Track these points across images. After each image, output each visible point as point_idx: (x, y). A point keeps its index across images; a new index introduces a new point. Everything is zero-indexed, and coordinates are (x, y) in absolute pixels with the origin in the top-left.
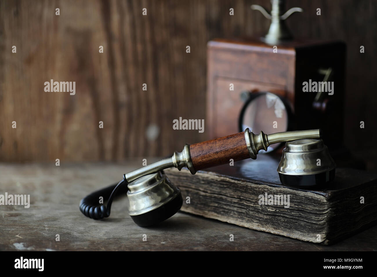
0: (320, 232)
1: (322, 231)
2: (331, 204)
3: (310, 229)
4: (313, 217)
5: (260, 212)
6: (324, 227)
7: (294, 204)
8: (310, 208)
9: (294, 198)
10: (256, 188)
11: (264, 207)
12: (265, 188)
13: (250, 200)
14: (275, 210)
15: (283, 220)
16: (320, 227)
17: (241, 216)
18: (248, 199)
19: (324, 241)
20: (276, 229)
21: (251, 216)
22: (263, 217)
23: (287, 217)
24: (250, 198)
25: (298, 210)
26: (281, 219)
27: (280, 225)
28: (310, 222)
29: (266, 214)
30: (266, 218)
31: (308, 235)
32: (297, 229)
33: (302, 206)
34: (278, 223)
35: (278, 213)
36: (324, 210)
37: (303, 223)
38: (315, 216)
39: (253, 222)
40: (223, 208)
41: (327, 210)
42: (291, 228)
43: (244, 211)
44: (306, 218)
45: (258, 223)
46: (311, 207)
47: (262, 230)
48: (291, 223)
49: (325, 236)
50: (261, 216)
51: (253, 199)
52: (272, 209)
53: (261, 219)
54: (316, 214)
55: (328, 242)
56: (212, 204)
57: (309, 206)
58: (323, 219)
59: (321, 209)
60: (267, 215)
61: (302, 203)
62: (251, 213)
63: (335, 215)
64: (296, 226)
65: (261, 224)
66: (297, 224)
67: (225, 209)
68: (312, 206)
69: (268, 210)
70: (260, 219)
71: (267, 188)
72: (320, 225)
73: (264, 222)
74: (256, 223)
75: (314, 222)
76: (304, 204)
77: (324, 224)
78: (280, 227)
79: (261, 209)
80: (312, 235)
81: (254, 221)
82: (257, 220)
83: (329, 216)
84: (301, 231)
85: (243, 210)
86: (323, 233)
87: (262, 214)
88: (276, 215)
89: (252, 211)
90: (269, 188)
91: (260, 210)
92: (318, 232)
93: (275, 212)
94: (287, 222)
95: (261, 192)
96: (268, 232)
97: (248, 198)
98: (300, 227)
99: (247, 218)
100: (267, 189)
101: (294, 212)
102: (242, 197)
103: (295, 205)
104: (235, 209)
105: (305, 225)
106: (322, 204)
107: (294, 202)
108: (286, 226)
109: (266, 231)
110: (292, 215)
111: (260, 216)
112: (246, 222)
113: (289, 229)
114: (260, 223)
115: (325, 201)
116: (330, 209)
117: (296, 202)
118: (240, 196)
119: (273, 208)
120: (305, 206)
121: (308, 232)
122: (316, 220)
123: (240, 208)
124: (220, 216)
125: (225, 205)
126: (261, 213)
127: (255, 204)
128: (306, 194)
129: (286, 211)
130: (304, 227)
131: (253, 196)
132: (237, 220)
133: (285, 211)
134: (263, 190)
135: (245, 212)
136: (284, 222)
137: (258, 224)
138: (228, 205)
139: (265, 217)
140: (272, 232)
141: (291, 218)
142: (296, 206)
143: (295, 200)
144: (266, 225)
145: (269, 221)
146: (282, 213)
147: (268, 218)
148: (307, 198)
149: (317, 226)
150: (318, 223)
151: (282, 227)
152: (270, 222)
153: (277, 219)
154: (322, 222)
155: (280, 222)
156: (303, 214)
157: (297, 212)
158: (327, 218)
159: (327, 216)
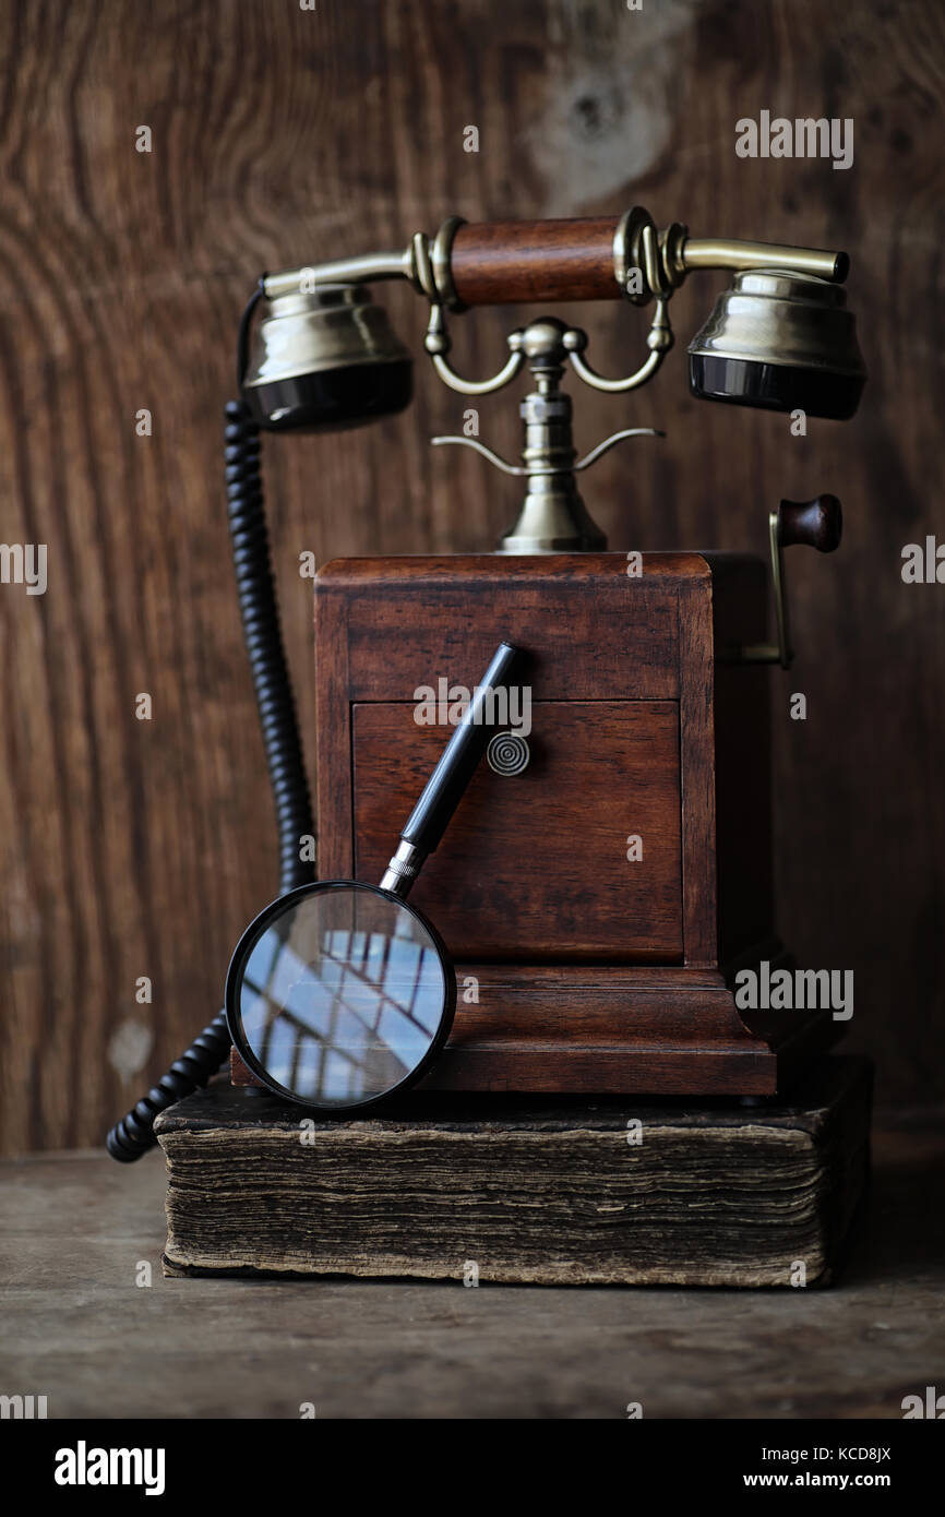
0: (802, 1247)
1: (809, 1244)
3: (762, 1246)
4: (770, 1204)
5: (568, 1224)
6: (811, 1232)
7: (692, 1176)
8: (752, 1177)
9: (695, 1154)
10: (548, 1147)
11: (582, 1205)
12: (580, 1141)
13: (525, 1188)
14: (626, 1207)
15: (660, 1235)
16: (797, 1232)
17: (501, 1250)
18: (517, 1188)
19: (823, 1272)
20: (642, 1267)
21: (535, 1243)
22: (580, 1237)
23: (673, 1223)
24: (524, 1184)
25: (712, 1193)
26: (649, 1234)
27: (652, 1253)
28: (758, 1222)
29: (593, 1224)
30: (594, 1238)
31: (761, 1264)
33: (723, 1178)
34: (644, 1248)
35: (638, 1212)
36: (803, 1178)
37: (732, 1233)
38: (776, 1202)
39: (550, 1259)
40: (421, 1234)
41: (812, 1174)
42: (696, 1253)
43: (506, 1230)
44: (743, 1212)
45: (569, 1260)
46: (755, 1173)
47: (592, 1281)
48: (691, 1240)
49: (819, 1259)
50: (573, 1235)
51: (537, 1185)
52: (614, 1206)
53: (574, 1244)
54: (778, 1195)
56: (373, 1230)
57: (747, 1173)
58: (802, 1206)
59: (792, 1175)
60: (604, 1227)
61: (722, 1167)
62: (534, 1231)
64: (710, 1245)
65: (582, 1262)
66: (711, 1237)
67: (430, 1235)
68: (761, 1170)
69: (601, 1210)
70: (573, 1247)
72: (796, 1225)
73: (592, 1251)
74: (560, 1260)
75: (775, 1221)
76: (732, 1167)
77: (810, 1219)
78: (653, 1259)
79: (570, 1211)
80: (776, 1262)
81: (552, 1256)
82: (561, 1250)
83: (821, 1194)
84: (734, 1259)
85: (501, 1227)
86: (813, 1251)
87: (578, 1227)
88: (632, 1224)
89: (537, 1223)
90: (600, 1137)
91: (567, 1215)
92: (794, 1250)
93: (628, 1212)
94: (673, 1238)
95: (567, 1156)
97: (517, 1184)
99: (527, 1253)
101: (695, 1201)
102: (492, 1187)
103: (699, 1177)
104: (472, 1229)
105: (741, 1235)
106: (799, 1157)
107: (692, 1168)
108: (675, 1253)
109: (608, 1282)
110: (693, 1212)
111: (571, 1237)
112: (524, 1266)
113: (690, 1258)
114: (576, 1260)
115: (807, 1146)
116: (824, 1169)
117: (699, 1168)
118: (487, 1183)
119: (616, 1202)
120: (736, 1175)
121: (759, 1258)
122: (781, 1211)
123: (491, 1221)
124: (420, 1261)
125: (429, 1221)
126: (574, 1227)
127: (546, 1201)
128: (737, 1135)
129: (669, 1201)
130: (739, 1244)
131: (537, 1174)
133: (664, 1205)
134: (577, 1147)
135: (510, 1233)
136: (665, 1239)
137: (571, 1263)
138: (441, 1220)
139: (591, 1235)
140: (631, 1280)
141: (688, 1223)
142: (704, 1181)
143: (698, 1162)
144: (602, 1260)
145: (609, 1247)
146: (652, 1212)
147: (603, 1238)
148: (743, 1146)
149: (786, 1233)
150: (790, 1221)
151: (662, 1258)
152: (612, 1249)
153: (635, 1233)
154: (805, 1214)
155: (651, 1243)
156: (730, 1201)
157: (706, 1201)
158: (817, 1199)
159: (818, 1193)
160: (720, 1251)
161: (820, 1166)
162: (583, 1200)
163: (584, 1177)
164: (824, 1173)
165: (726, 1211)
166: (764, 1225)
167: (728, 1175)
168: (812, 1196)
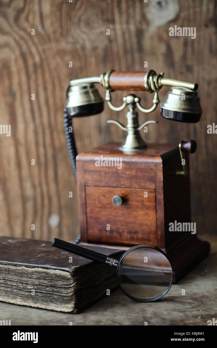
0: (70, 302)
1: (71, 302)
2: (76, 278)
3: (61, 301)
4: (63, 290)
5: (22, 290)
6: (72, 299)
7: (47, 281)
8: (60, 283)
9: (47, 276)
10: (16, 270)
11: (24, 286)
12: (23, 270)
13: (12, 280)
14: (34, 288)
15: (41, 295)
16: (69, 298)
17: (7, 294)
19: (74, 310)
20: (36, 303)
21: (15, 294)
22: (24, 294)
23: (43, 293)
25: (51, 286)
26: (38, 295)
27: (38, 300)
28: (61, 295)
29: (26, 291)
30: (27, 294)
31: (60, 306)
32: (52, 302)
33: (54, 283)
34: (37, 298)
35: (36, 289)
36: (71, 284)
37: (56, 297)
38: (65, 290)
39: (17, 298)
41: (73, 283)
42: (47, 301)
44: (58, 292)
45: (21, 299)
46: (60, 282)
47: (25, 305)
48: (47, 297)
49: (74, 306)
50: (23, 293)
51: (15, 279)
52: (31, 287)
53: (23, 295)
54: (65, 288)
55: (77, 311)
57: (58, 282)
58: (70, 292)
59: (68, 283)
60: (28, 292)
61: (53, 280)
62: (15, 291)
63: (80, 288)
64: (51, 299)
65: (23, 300)
66: (51, 297)
68: (61, 282)
69: (28, 287)
70: (22, 296)
71: (25, 269)
72: (69, 297)
73: (26, 297)
74: (19, 299)
75: (64, 295)
76: (55, 280)
77: (72, 295)
78: (38, 301)
79: (22, 287)
80: (63, 305)
82: (20, 296)
83: (75, 289)
84: (55, 304)
85: (8, 289)
86: (72, 304)
87: (24, 291)
89: (15, 289)
90: (26, 269)
92: (69, 303)
94: (43, 296)
95: (21, 273)
96: (29, 306)
98: (55, 300)
99: (13, 296)
100: (25, 270)
101: (48, 288)
103: (48, 282)
104: (2, 288)
105: (58, 298)
106: (68, 279)
107: (47, 280)
108: (43, 300)
109: (28, 306)
110: (47, 291)
111: (22, 293)
112: (11, 299)
113: (46, 302)
115: (70, 277)
116: (75, 283)
117: (48, 280)
118: (5, 278)
119: (32, 286)
120: (56, 282)
121: (60, 304)
122: (66, 293)
123: (6, 287)
126: (23, 291)
127: (17, 284)
128: (55, 272)
129: (42, 287)
130: (57, 300)
131: (15, 277)
132: (4, 297)
133: (41, 288)
134: (22, 271)
135: (10, 291)
136: (42, 296)
137: (21, 300)
139: (26, 293)
140: (33, 306)
141: (46, 293)
142: (49, 283)
143: (48, 278)
144: (27, 300)
145: (29, 297)
146: (39, 289)
147: (29, 294)
148: (56, 275)
149: (67, 298)
150: (68, 295)
151: (40, 301)
152: (30, 298)
154: (71, 294)
155: (38, 297)
156: (55, 289)
157: (50, 288)
158: (74, 290)
159: (74, 289)
160: (53, 301)
161: (74, 282)
162: (25, 285)
163: (25, 279)
164: (76, 284)
165: (54, 291)
166: (62, 296)
167: (55, 282)
168: (73, 289)
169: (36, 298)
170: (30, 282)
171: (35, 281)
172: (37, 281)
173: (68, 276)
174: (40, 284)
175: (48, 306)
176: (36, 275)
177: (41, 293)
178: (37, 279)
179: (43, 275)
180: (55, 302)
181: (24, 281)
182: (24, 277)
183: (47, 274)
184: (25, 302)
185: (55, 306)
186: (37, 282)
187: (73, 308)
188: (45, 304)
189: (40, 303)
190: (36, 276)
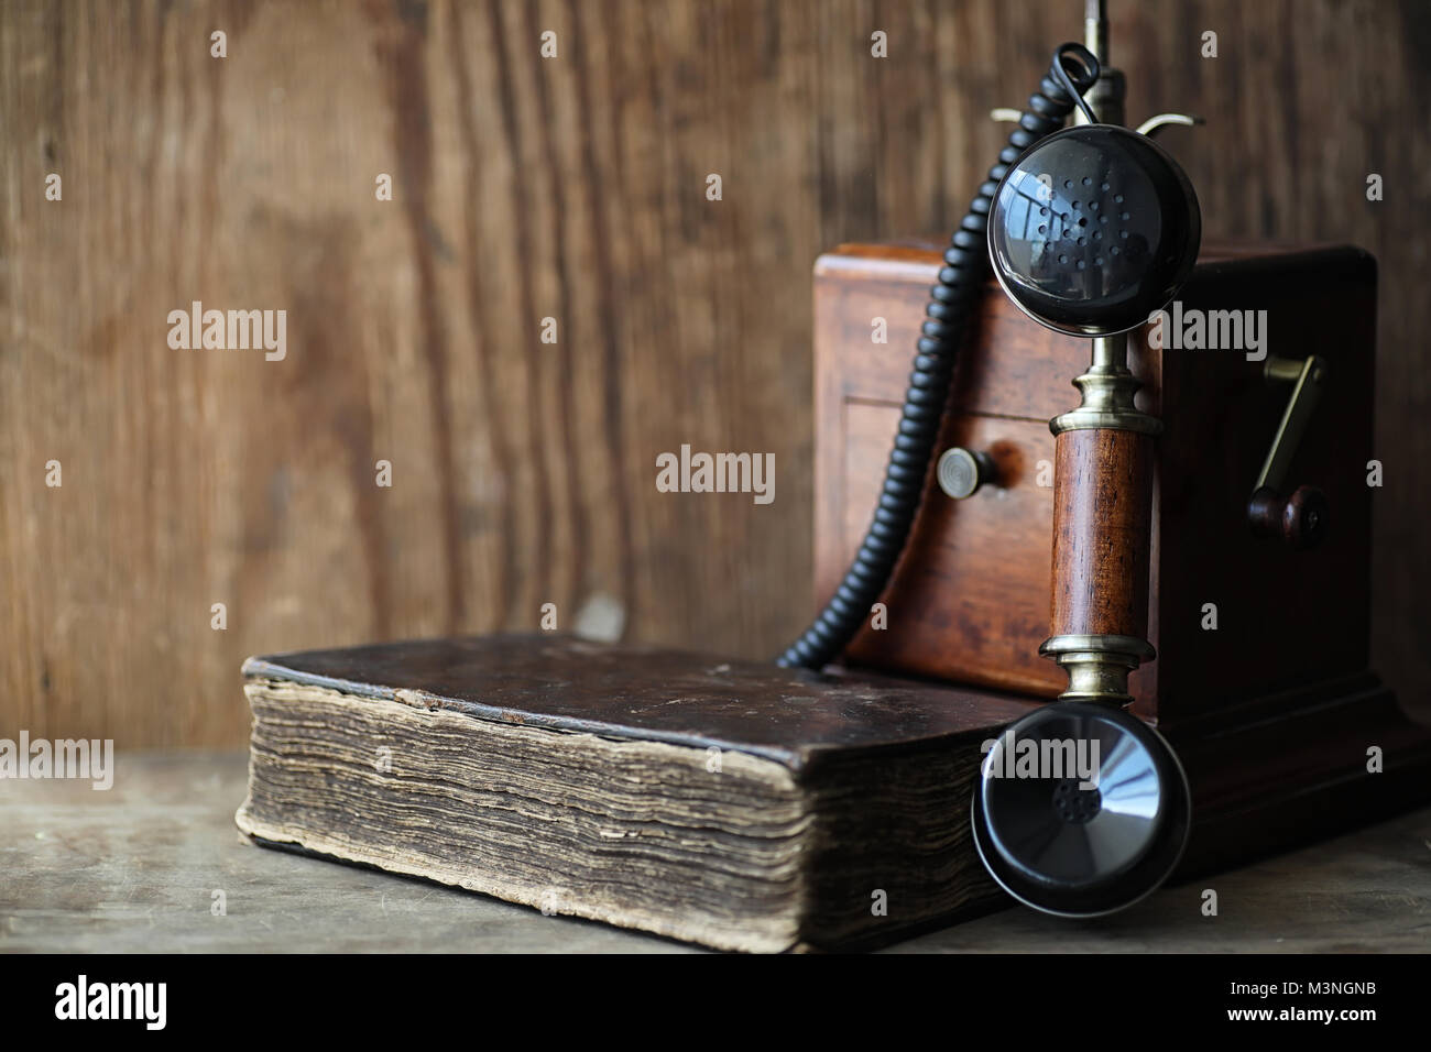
0: (779, 910)
1: (786, 908)
2: (815, 795)
3: (743, 901)
4: (755, 853)
5: (573, 844)
6: (791, 893)
7: (687, 808)
8: (742, 817)
9: (687, 781)
10: (557, 751)
11: (587, 825)
12: (585, 749)
13: (538, 797)
14: (626, 835)
15: (654, 873)
16: (778, 891)
17: (510, 863)
18: (531, 795)
19: (793, 947)
20: (626, 906)
21: (542, 860)
22: (583, 863)
23: (662, 860)
24: (539, 792)
25: (704, 830)
26: (644, 869)
27: (642, 893)
28: (743, 872)
29: (594, 848)
30: (595, 866)
31: (734, 924)
32: (698, 904)
33: (716, 814)
34: (637, 885)
35: (635, 843)
36: (791, 823)
37: (719, 881)
38: (764, 850)
39: (550, 882)
40: (448, 833)
41: (799, 820)
42: (680, 901)
43: (519, 841)
44: (729, 858)
45: (566, 886)
46: (745, 812)
47: (579, 914)
48: (682, 883)
49: (795, 928)
50: (578, 858)
51: (550, 794)
52: (615, 831)
53: (576, 869)
54: (764, 842)
56: (409, 822)
57: (737, 811)
58: (785, 860)
59: (780, 819)
60: (599, 853)
61: (716, 801)
62: (543, 847)
63: (835, 845)
64: (697, 892)
65: (575, 890)
66: (698, 883)
67: (455, 836)
68: (750, 809)
69: (603, 833)
70: (575, 873)
71: (592, 746)
72: (776, 883)
73: (588, 880)
74: (558, 885)
75: (757, 874)
76: (723, 803)
77: (792, 877)
78: (640, 899)
79: (575, 830)
80: (747, 922)
81: (553, 879)
82: (564, 874)
83: (809, 848)
84: (713, 913)
85: (516, 837)
86: (789, 917)
87: (581, 850)
88: (627, 855)
89: (546, 838)
90: (600, 746)
91: (572, 835)
92: (772, 913)
93: (626, 841)
94: (664, 879)
95: (576, 765)
96: (600, 918)
97: (533, 791)
98: (713, 896)
99: (531, 870)
100: (593, 750)
101: (687, 838)
102: (511, 789)
103: (692, 809)
104: (491, 835)
105: (727, 886)
107: (688, 799)
108: (661, 896)
109: (592, 918)
110: (684, 852)
111: (576, 860)
112: (525, 885)
113: (672, 904)
114: (571, 887)
115: (788, 785)
116: (812, 817)
117: (694, 799)
118: (508, 784)
119: (618, 827)
120: (727, 813)
121: (735, 916)
122: (765, 863)
123: (508, 829)
124: (436, 862)
125: (457, 820)
126: (579, 849)
127: (556, 814)
128: (723, 765)
129: (663, 834)
130: (722, 896)
131: (550, 781)
132: (494, 877)
133: (658, 837)
134: (582, 756)
135: (522, 846)
136: (656, 878)
137: (566, 890)
138: (467, 820)
139: (593, 863)
140: (613, 919)
141: (679, 863)
142: (697, 815)
143: (692, 791)
144: (592, 892)
145: (604, 878)
146: (648, 844)
147: (603, 867)
148: (728, 779)
149: (766, 889)
150: (772, 874)
151: (649, 900)
152: (606, 882)
153: (631, 867)
154: (785, 870)
155: (644, 880)
156: (720, 842)
157: (697, 839)
158: (803, 853)
159: (804, 846)
160: (705, 902)
161: (806, 813)
162: (589, 820)
163: (591, 793)
164: (814, 823)
165: (714, 855)
166: (746, 877)
167: (720, 811)
168: (797, 848)
169: (630, 884)
170: (612, 806)
171: (637, 806)
172: (642, 806)
173: (780, 780)
174: (656, 817)
175: (678, 920)
176: (640, 776)
177: (657, 863)
178: (645, 794)
179: (671, 776)
180: (713, 904)
181: (590, 803)
182: (591, 783)
183: (686, 772)
184: (581, 900)
185: (711, 925)
186: (642, 808)
187: (792, 935)
188: (668, 915)
189: (645, 908)
190: (641, 783)
